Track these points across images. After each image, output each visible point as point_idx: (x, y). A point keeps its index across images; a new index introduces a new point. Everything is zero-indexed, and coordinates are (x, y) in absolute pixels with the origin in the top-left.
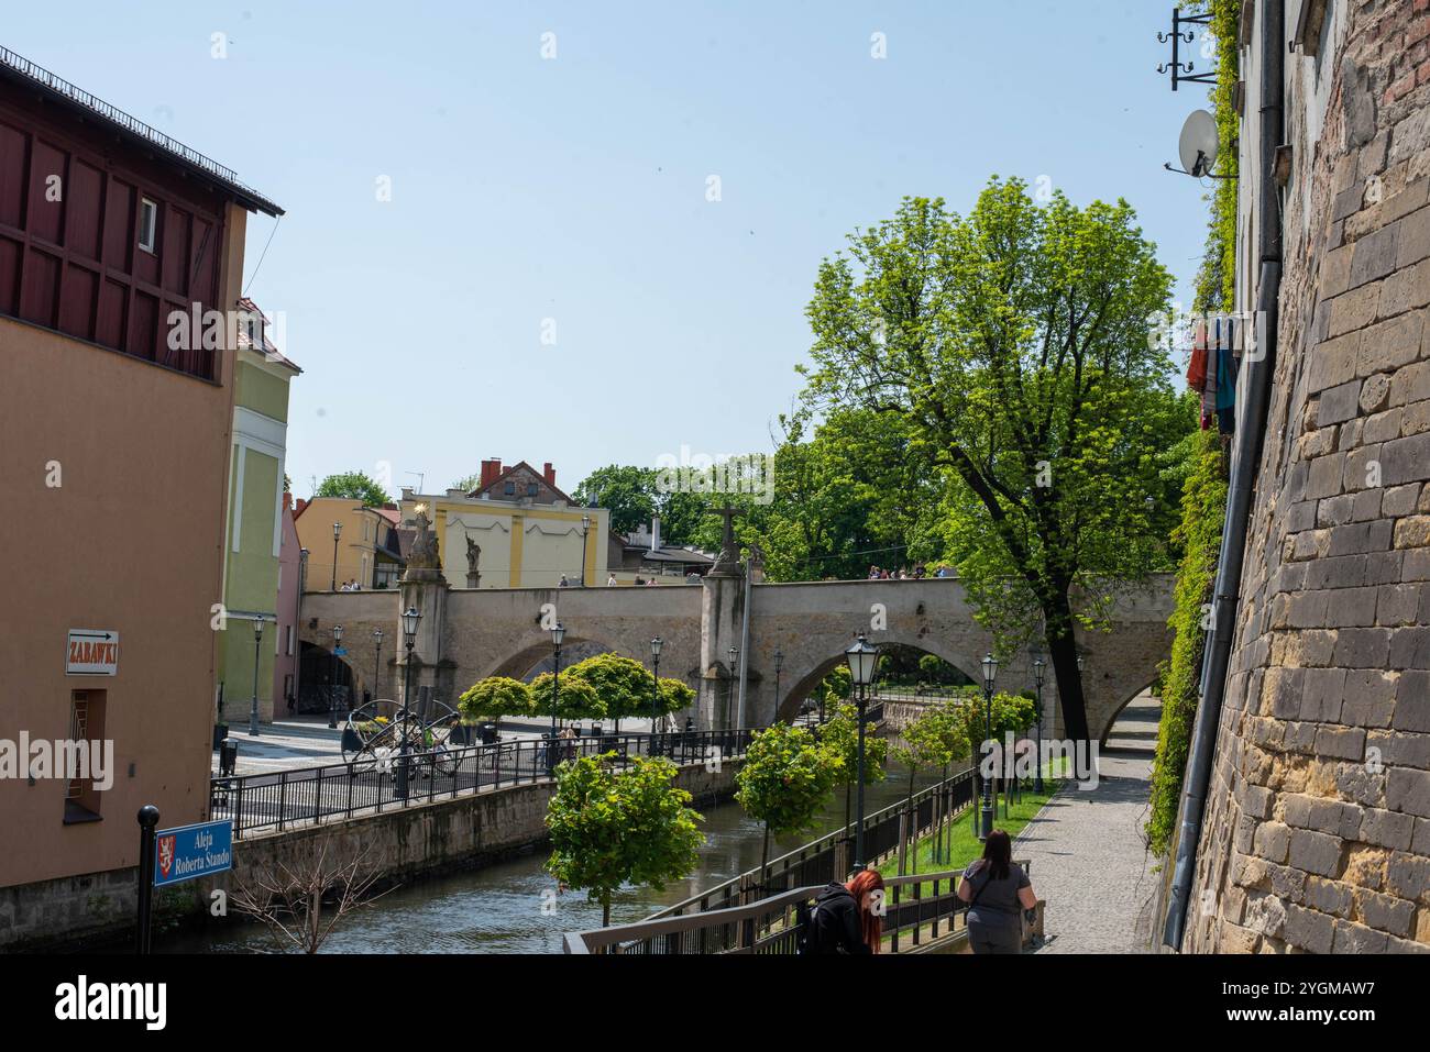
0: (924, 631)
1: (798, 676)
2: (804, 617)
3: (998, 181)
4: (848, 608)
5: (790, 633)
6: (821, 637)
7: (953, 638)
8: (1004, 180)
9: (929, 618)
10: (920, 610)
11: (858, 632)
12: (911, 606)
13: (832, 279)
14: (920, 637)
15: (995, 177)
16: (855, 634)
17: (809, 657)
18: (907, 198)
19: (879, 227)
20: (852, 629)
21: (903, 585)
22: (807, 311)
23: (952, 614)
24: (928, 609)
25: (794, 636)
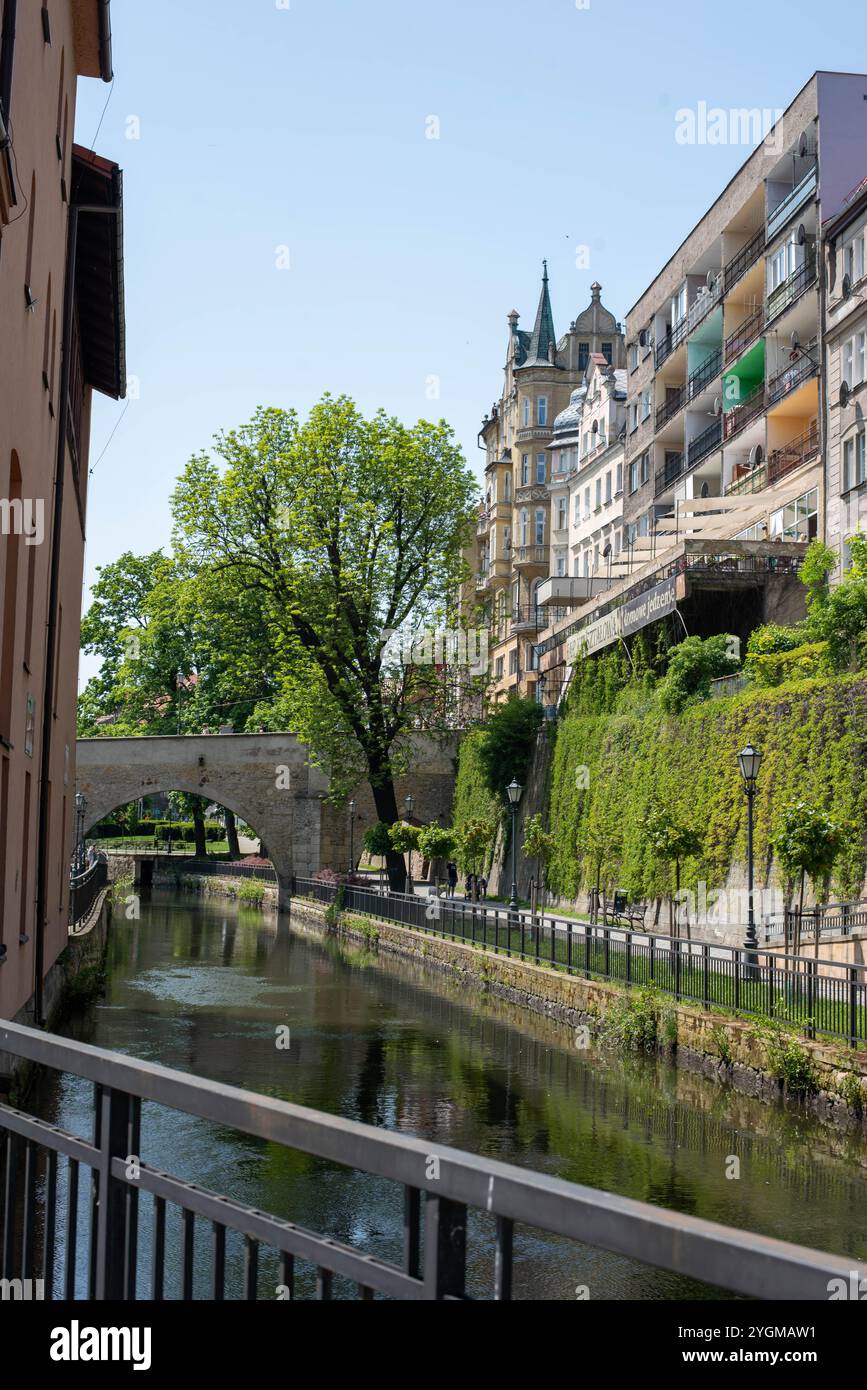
0: (204, 780)
1: (91, 821)
2: (97, 768)
3: (330, 398)
4: (137, 761)
5: (85, 783)
6: (114, 787)
7: (229, 786)
8: (335, 398)
9: (209, 769)
10: (202, 761)
11: (146, 781)
12: (193, 758)
13: (197, 472)
14: (201, 785)
15: (328, 394)
16: (143, 783)
17: (102, 803)
18: (260, 408)
19: (238, 431)
20: (141, 779)
21: (186, 741)
22: (172, 499)
23: (229, 766)
24: (208, 761)
25: (88, 785)
